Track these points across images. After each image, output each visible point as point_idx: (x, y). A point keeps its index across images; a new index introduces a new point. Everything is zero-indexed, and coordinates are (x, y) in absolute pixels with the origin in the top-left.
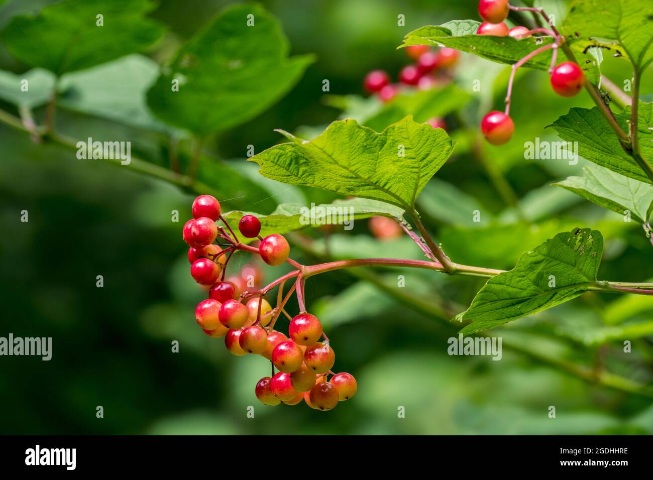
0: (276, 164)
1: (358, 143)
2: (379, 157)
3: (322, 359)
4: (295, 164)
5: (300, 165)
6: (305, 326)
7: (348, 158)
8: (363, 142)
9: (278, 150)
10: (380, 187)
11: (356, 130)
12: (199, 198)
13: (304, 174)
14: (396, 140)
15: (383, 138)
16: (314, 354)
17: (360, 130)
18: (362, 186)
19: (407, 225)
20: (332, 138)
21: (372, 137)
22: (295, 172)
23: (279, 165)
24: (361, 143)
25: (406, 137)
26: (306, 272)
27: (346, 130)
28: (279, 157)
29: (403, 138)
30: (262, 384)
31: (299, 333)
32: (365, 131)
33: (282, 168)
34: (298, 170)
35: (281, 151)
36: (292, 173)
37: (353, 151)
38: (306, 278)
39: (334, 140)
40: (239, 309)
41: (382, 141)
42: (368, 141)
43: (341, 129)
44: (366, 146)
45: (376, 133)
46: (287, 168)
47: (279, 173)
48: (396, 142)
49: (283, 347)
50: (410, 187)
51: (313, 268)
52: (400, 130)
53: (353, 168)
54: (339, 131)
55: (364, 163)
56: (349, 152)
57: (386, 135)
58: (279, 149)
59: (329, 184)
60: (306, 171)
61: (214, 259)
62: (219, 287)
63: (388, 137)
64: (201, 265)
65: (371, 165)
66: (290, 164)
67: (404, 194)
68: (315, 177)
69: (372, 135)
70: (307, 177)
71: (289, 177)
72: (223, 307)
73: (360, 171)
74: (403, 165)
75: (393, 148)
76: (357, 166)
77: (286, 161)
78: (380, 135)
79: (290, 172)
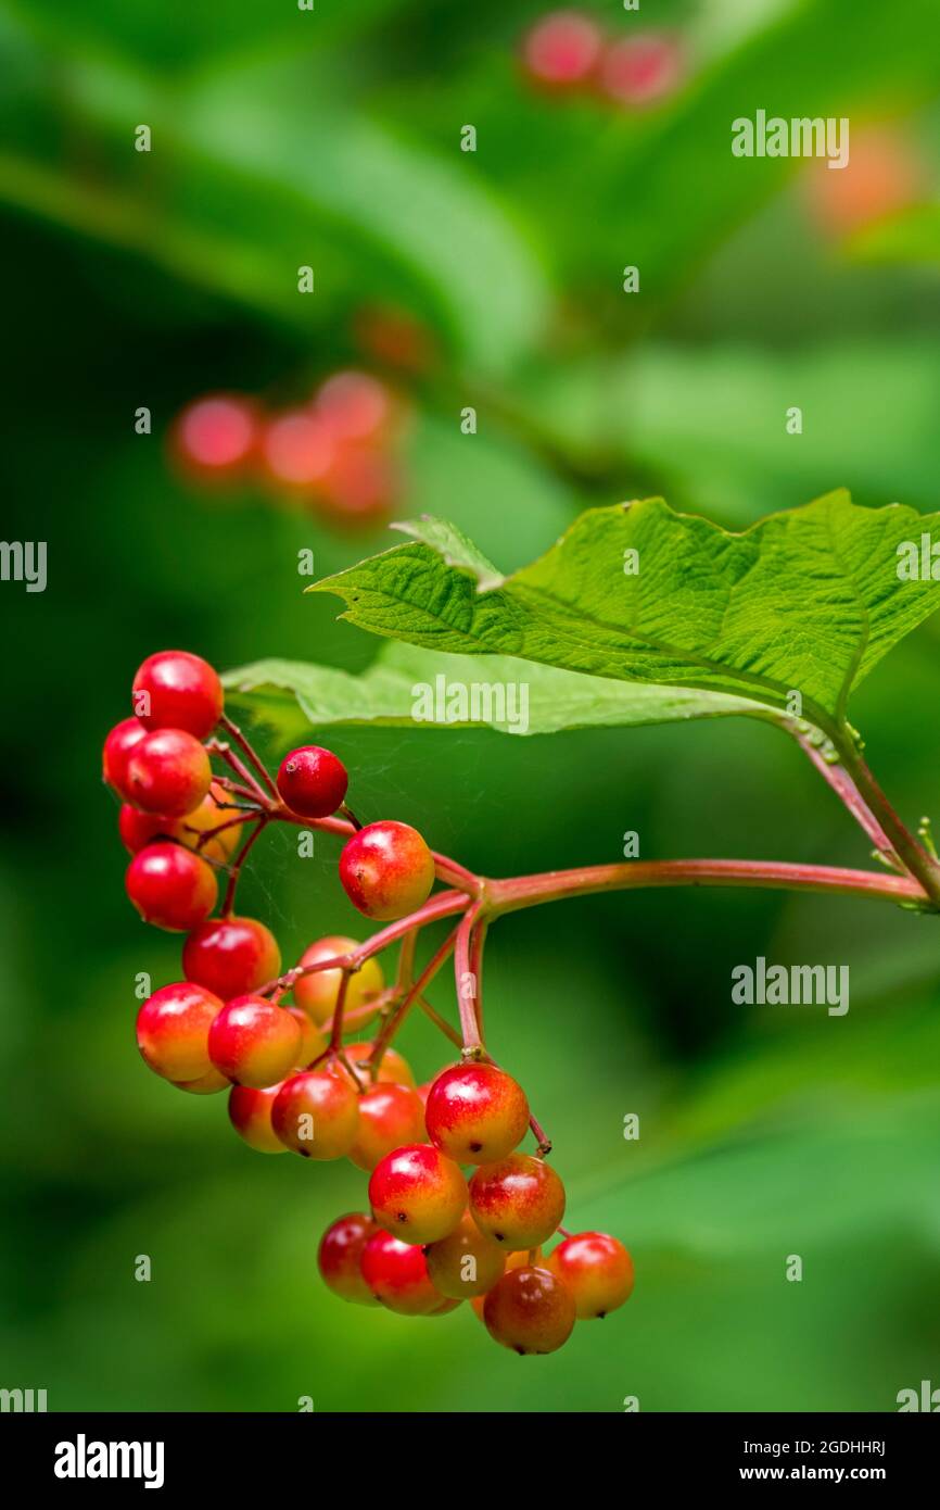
0: (400, 599)
1: (663, 561)
2: (733, 601)
3: (523, 1212)
4: (461, 598)
5: (476, 603)
6: (475, 1108)
7: (629, 605)
8: (679, 558)
9: (405, 560)
10: (735, 670)
11: (661, 526)
12: (155, 663)
13: (490, 626)
14: (790, 553)
15: (747, 547)
16: (500, 1193)
17: (673, 524)
18: (676, 665)
19: (822, 745)
20: (577, 559)
21: (712, 545)
22: (461, 622)
23: (409, 602)
24: (675, 561)
25: (823, 545)
26: (489, 903)
27: (623, 534)
28: (410, 580)
29: (812, 548)
30: (341, 1238)
31: (456, 1130)
32: (691, 527)
33: (417, 612)
34: (471, 614)
35: (417, 562)
36: (450, 625)
37: (646, 585)
38: (489, 920)
39: (583, 562)
40: (271, 1031)
41: (743, 555)
42: (699, 555)
43: (607, 530)
44: (688, 570)
45: (725, 534)
46: (436, 609)
47: (408, 624)
48: (790, 559)
49: (403, 1166)
50: (835, 664)
51: (513, 888)
52: (807, 529)
53: (647, 628)
54: (600, 537)
55: (681, 615)
56: (634, 590)
57: (757, 541)
58: (410, 555)
59: (568, 654)
60: (496, 618)
61: (200, 845)
62: (215, 938)
63: (762, 545)
64: (157, 865)
65: (706, 620)
66: (445, 598)
67: (815, 682)
68: (523, 637)
69: (709, 541)
70: (499, 634)
71: (439, 635)
72: (224, 1014)
73: (668, 632)
74: (809, 618)
75: (778, 577)
76: (659, 622)
77: (431, 590)
78: (739, 540)
79: (445, 621)
